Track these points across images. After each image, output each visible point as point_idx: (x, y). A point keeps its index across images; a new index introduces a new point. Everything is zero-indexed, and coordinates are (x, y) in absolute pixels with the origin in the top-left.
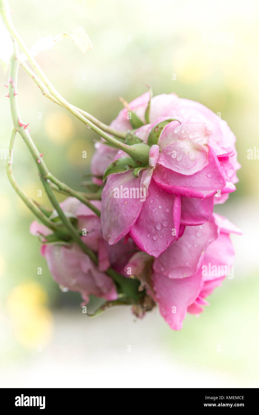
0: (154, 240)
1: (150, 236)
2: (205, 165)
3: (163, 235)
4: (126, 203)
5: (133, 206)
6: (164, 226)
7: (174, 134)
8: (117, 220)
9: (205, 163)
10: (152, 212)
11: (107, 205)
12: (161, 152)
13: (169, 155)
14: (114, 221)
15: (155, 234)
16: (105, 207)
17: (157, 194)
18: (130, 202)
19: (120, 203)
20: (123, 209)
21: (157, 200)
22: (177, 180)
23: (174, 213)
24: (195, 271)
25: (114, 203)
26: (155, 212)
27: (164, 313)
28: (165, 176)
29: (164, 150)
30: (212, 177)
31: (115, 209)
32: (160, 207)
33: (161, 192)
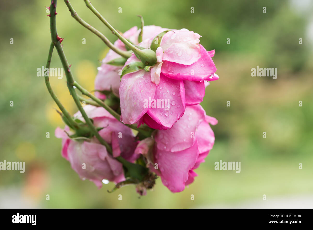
0: (166, 116)
1: (163, 114)
2: (199, 58)
3: (173, 112)
4: (142, 91)
5: (148, 93)
6: (173, 105)
7: (172, 40)
8: (136, 105)
9: (198, 56)
10: (163, 96)
11: (127, 96)
12: (164, 52)
13: (171, 53)
14: (133, 106)
15: (166, 112)
16: (125, 97)
17: (164, 83)
18: (145, 90)
19: (138, 92)
20: (140, 96)
21: (165, 87)
22: (179, 70)
23: (181, 93)
24: (192, 143)
25: (132, 93)
26: (165, 96)
27: (167, 184)
28: (170, 69)
29: (166, 51)
30: (204, 66)
31: (133, 97)
32: (168, 91)
33: (167, 81)
